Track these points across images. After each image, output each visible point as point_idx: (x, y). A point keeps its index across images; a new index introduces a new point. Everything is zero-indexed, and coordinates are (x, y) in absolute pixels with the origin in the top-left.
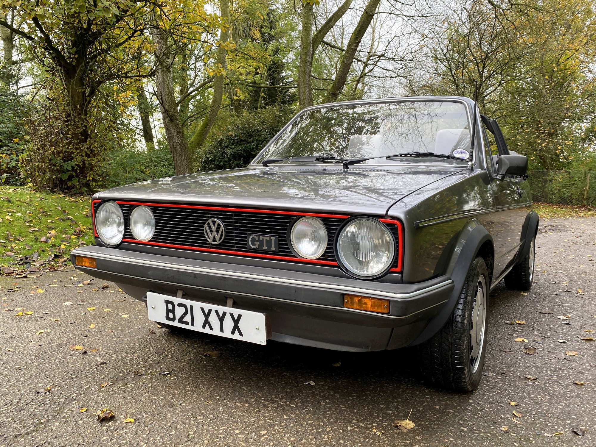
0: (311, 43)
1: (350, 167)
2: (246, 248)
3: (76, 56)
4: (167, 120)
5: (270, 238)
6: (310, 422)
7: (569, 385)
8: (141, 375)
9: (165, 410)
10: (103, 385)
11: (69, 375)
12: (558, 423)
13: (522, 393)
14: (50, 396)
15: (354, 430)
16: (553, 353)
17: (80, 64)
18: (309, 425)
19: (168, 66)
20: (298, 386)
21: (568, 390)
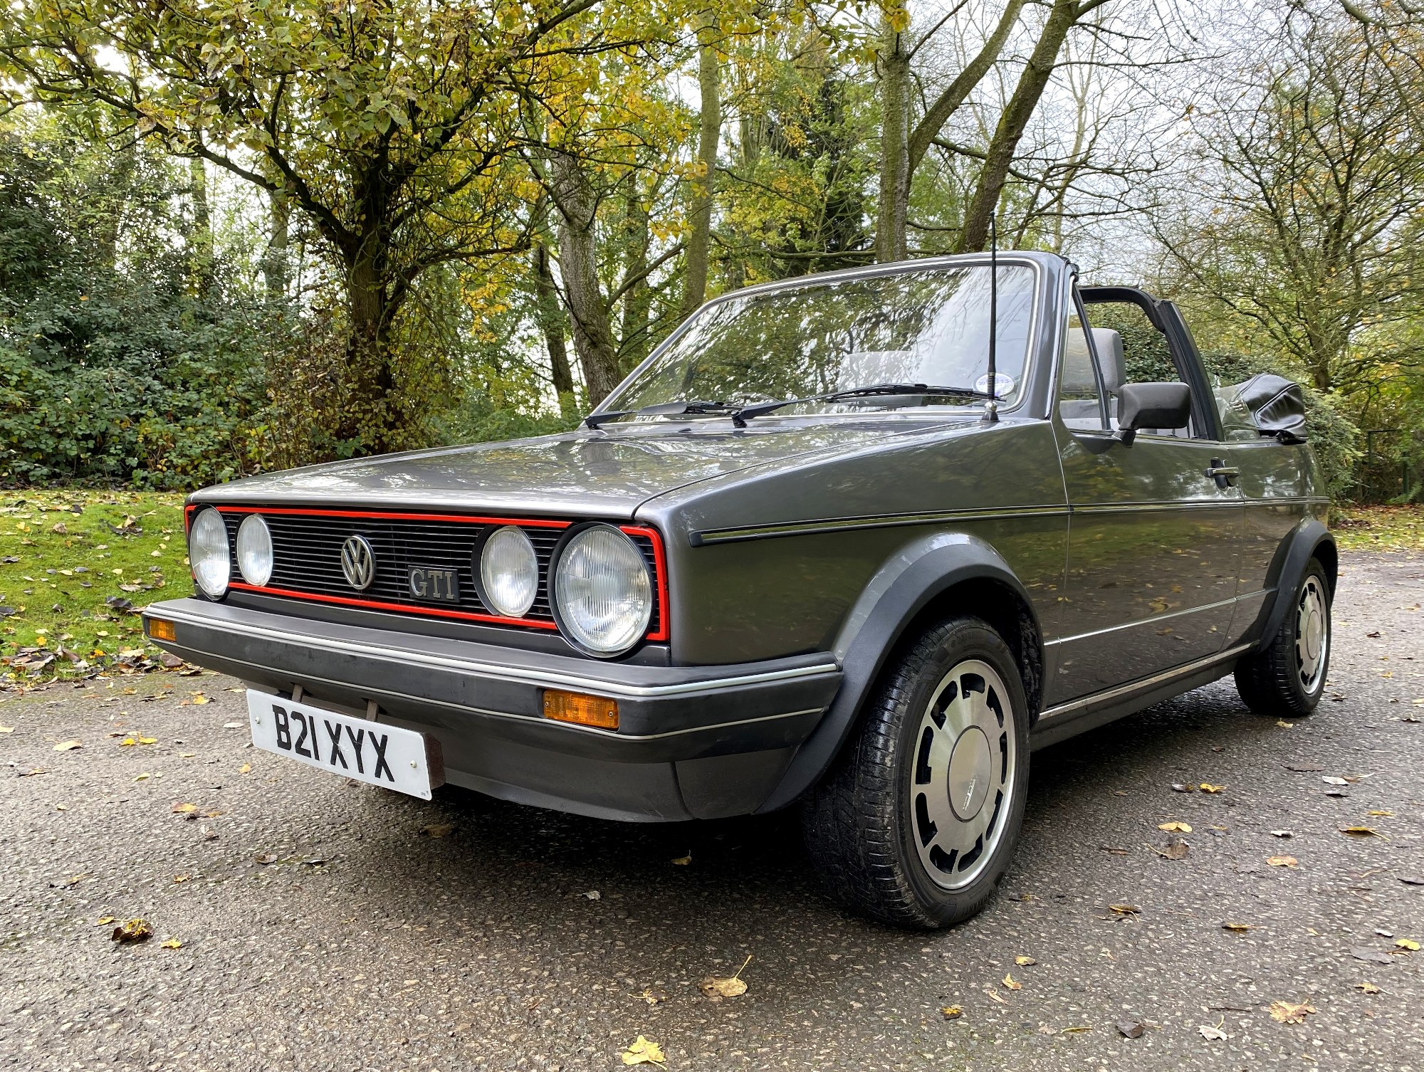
0: (904, 148)
1: (749, 423)
2: (407, 596)
3: (363, 217)
4: (584, 345)
5: (443, 574)
6: (524, 969)
7: (1207, 930)
8: (267, 864)
9: (254, 930)
10: (179, 879)
11: (134, 856)
12: (1099, 1007)
13: (1068, 941)
14: (68, 893)
15: (603, 991)
16: (1234, 858)
17: (368, 233)
18: (517, 974)
19: (584, 226)
20: (561, 900)
21: (1193, 941)
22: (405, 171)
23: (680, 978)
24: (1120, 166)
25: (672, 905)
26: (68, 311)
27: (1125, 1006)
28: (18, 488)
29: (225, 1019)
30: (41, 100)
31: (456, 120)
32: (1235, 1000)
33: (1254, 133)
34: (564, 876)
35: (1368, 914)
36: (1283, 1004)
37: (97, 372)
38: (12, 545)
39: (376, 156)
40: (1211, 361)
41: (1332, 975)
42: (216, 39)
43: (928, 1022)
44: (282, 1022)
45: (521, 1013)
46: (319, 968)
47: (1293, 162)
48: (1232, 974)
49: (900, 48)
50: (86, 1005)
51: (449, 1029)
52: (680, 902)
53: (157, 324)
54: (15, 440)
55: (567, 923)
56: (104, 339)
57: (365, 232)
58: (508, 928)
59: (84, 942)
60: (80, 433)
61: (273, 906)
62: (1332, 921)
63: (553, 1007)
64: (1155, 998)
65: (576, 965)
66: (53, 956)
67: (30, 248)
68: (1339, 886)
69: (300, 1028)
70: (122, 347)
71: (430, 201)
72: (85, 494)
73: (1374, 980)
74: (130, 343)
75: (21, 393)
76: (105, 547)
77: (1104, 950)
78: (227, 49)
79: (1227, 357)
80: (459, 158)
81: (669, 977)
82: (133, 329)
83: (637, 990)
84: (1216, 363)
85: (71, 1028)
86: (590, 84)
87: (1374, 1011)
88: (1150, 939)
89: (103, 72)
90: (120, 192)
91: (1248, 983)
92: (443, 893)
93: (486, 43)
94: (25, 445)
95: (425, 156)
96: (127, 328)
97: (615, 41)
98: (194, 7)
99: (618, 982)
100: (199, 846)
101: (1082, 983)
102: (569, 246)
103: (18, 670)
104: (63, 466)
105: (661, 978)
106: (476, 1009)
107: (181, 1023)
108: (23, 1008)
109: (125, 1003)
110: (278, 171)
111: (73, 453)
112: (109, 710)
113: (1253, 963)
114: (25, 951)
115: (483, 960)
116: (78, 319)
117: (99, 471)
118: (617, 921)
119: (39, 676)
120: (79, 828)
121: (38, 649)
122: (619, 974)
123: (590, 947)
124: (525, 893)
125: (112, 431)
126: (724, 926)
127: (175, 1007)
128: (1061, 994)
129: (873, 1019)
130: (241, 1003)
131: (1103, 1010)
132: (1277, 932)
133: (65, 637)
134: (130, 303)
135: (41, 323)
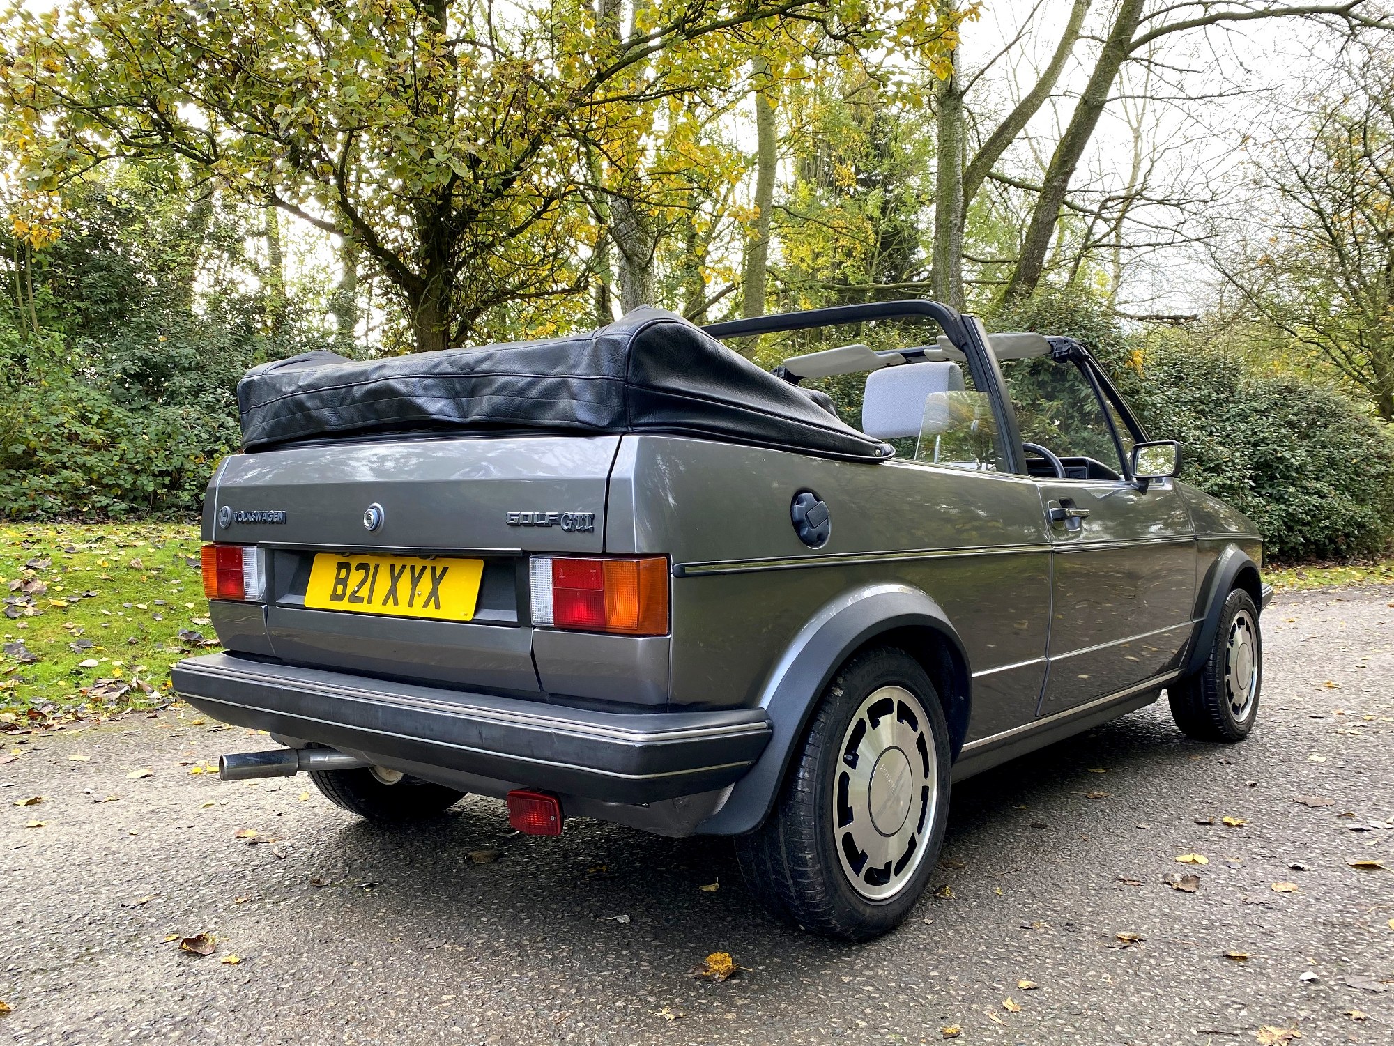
0: (958, 183)
3: (428, 261)
6: (554, 987)
7: (1207, 958)
8: (321, 887)
9: (307, 948)
10: (239, 900)
11: (199, 879)
12: (1093, 1029)
13: (1072, 967)
14: (138, 912)
15: (626, 1007)
16: (1246, 890)
17: (432, 276)
18: (546, 991)
19: (643, 264)
20: (592, 923)
21: (1192, 968)
22: (468, 216)
23: (699, 996)
24: (1176, 196)
25: (697, 928)
26: (147, 351)
27: (1118, 1029)
28: (97, 523)
29: (276, 1029)
30: (123, 155)
31: (517, 168)
32: (1224, 1024)
33: (1312, 163)
34: (597, 901)
35: (1369, 944)
36: (1271, 1028)
37: (174, 410)
38: (91, 580)
39: (440, 202)
40: (1270, 391)
41: (1324, 1001)
42: (288, 98)
43: (927, 1040)
44: (328, 1032)
45: (547, 1028)
46: (365, 983)
47: (1352, 191)
48: (1226, 1000)
49: (954, 86)
50: (152, 1014)
51: (480, 1040)
52: (704, 927)
53: (231, 363)
54: (95, 476)
55: (597, 944)
56: (181, 378)
57: (430, 275)
58: (541, 949)
59: (151, 957)
60: (157, 470)
61: (325, 926)
62: (1333, 951)
63: (578, 1022)
64: (1148, 1021)
65: (602, 983)
66: (123, 970)
67: (112, 290)
68: (1344, 917)
69: (345, 1038)
70: (198, 385)
71: (492, 244)
72: (160, 528)
73: (1363, 1007)
74: (205, 381)
75: (102, 431)
76: (178, 581)
77: (1105, 975)
78: (298, 109)
79: (1286, 387)
80: (520, 203)
81: (688, 996)
82: (208, 368)
83: (658, 1007)
84: (1274, 393)
85: (138, 1034)
86: (646, 129)
87: (1359, 1036)
88: (1150, 965)
89: (183, 129)
90: (198, 236)
91: (1240, 1009)
92: (484, 915)
93: (545, 93)
94: (105, 481)
95: (486, 202)
96: (202, 367)
97: (671, 88)
98: (268, 70)
99: (640, 1000)
100: (260, 870)
101: (1079, 1007)
102: (629, 283)
103: (95, 701)
104: (140, 500)
105: (680, 997)
106: (506, 1022)
107: (237, 1032)
108: (95, 1017)
109: (187, 1013)
110: (346, 219)
111: (151, 489)
112: (179, 740)
113: (1248, 990)
114: (98, 965)
115: (516, 978)
116: (157, 359)
117: (174, 505)
118: (644, 943)
119: (114, 706)
120: (149, 851)
121: (113, 680)
122: (642, 992)
123: (616, 967)
124: (559, 916)
125: (186, 467)
126: (745, 949)
127: (232, 1017)
128: (1057, 1016)
129: (875, 1036)
130: (292, 1014)
131: (1096, 1032)
132: (1276, 960)
133: (139, 669)
134: (206, 343)
135: (122, 364)
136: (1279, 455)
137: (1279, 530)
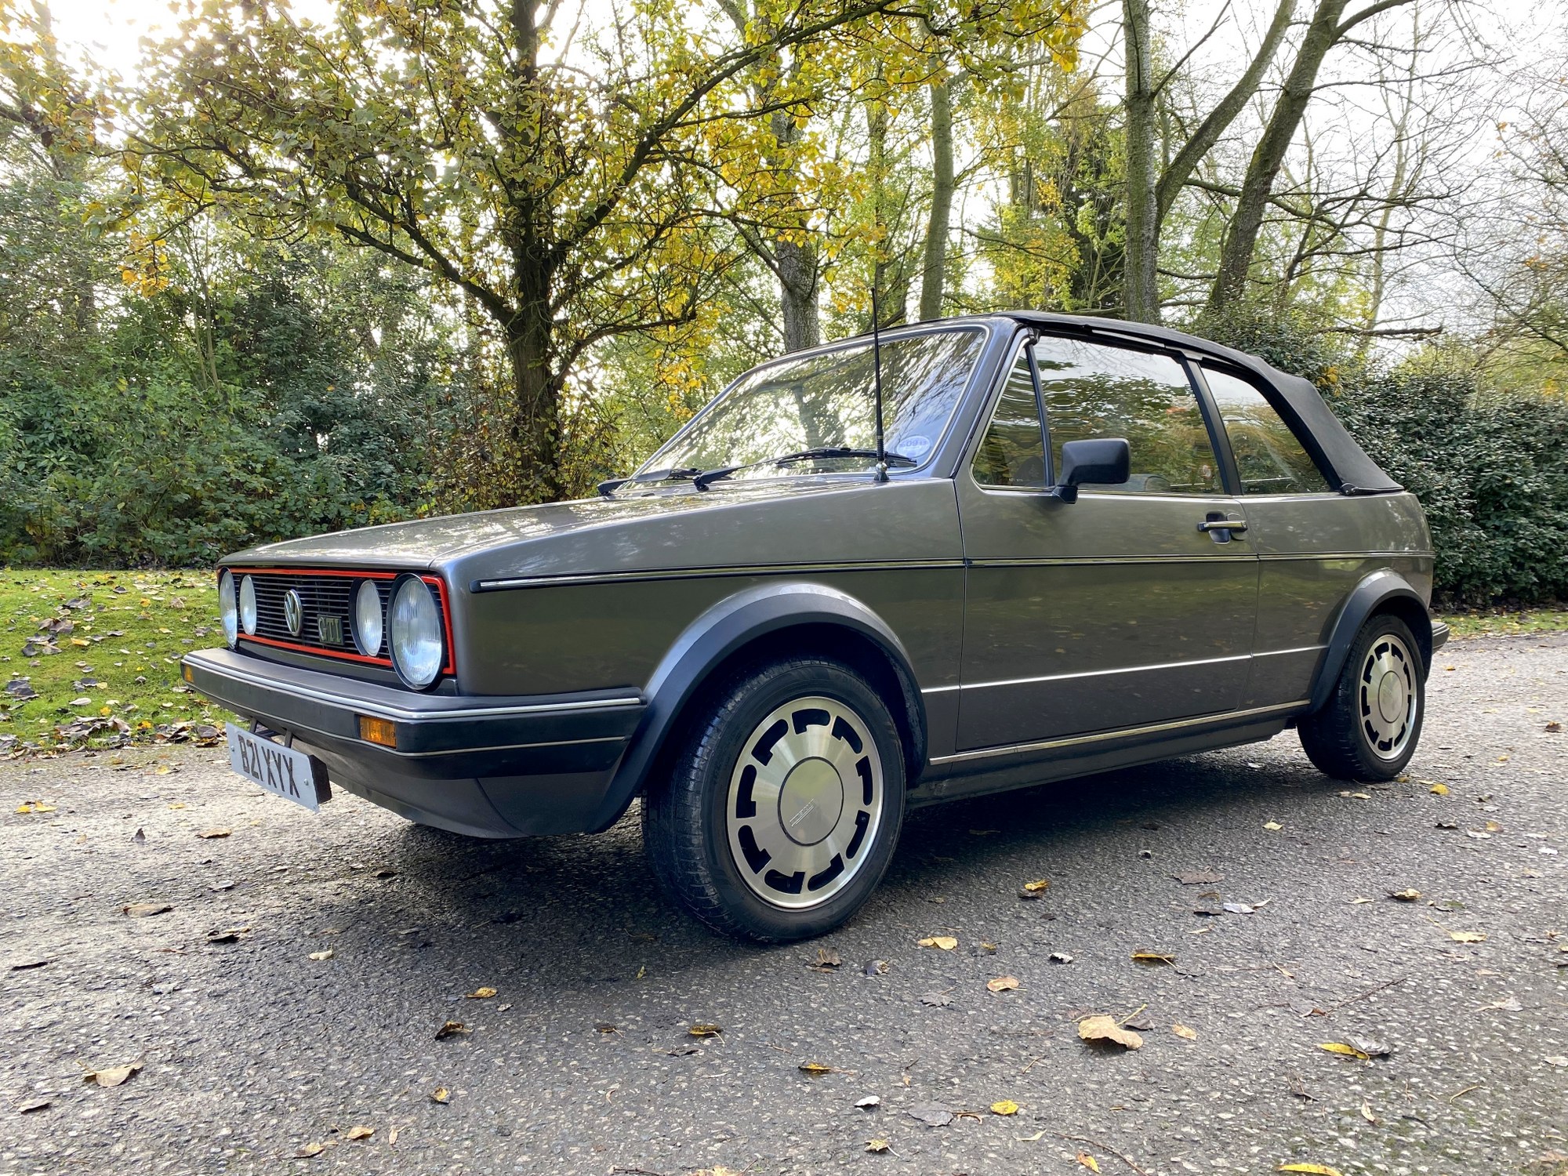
0: (1151, 192)
2: (318, 640)
3: (521, 295)
19: (806, 295)
26: (315, 401)
49: (1143, 86)
54: (255, 523)
60: (316, 516)
67: (289, 343)
74: (369, 429)
75: (265, 479)
102: (791, 317)
125: (343, 513)
135: (285, 414)
136: (1508, 481)
137: (1504, 568)
